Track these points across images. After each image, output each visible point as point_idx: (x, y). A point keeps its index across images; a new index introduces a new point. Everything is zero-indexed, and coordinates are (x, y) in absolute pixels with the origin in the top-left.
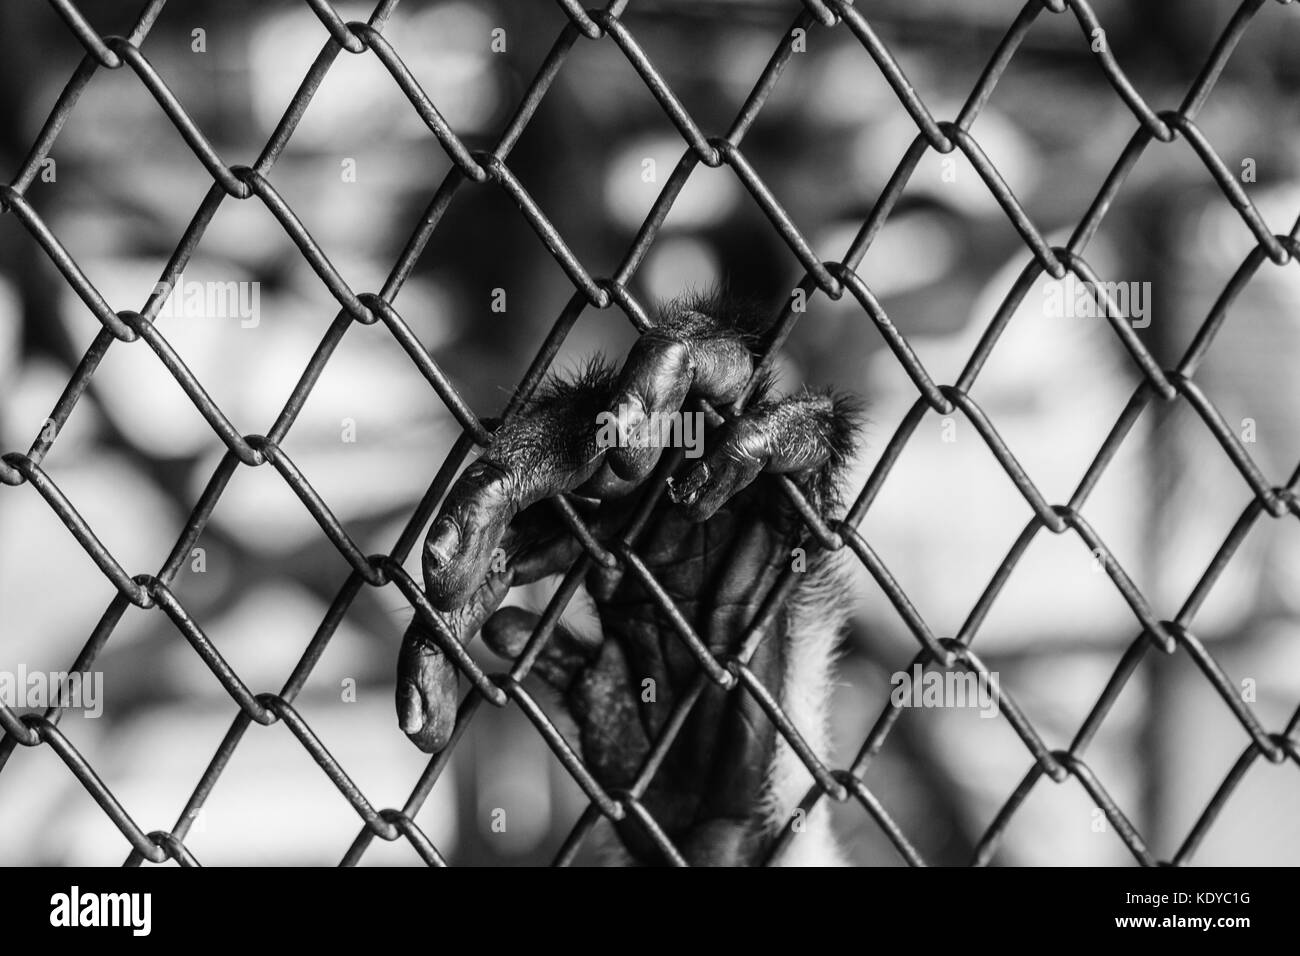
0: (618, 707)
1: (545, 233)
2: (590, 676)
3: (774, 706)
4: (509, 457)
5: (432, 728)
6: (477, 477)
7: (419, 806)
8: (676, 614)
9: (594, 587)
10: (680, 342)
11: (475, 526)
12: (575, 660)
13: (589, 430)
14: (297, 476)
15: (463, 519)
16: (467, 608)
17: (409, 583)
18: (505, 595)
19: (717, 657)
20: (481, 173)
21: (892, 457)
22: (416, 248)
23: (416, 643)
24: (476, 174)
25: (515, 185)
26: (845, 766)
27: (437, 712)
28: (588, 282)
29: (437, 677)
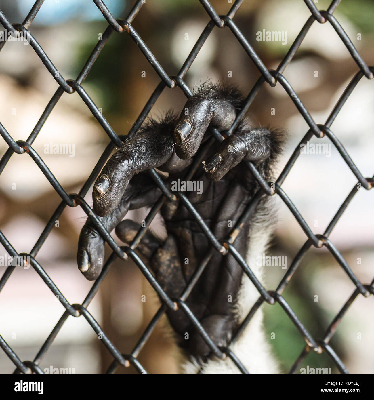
0: (172, 266)
1: (148, 55)
2: (161, 252)
3: (244, 262)
4: (132, 151)
5: (93, 270)
6: (118, 159)
7: (89, 303)
8: (202, 222)
9: (164, 212)
10: (207, 99)
11: (116, 179)
12: (155, 245)
13: (166, 142)
14: (39, 158)
15: (111, 175)
16: (110, 218)
17: (87, 206)
18: (126, 214)
19: (219, 241)
20: (121, 29)
21: (297, 156)
22: (92, 61)
23: (87, 232)
24: (118, 29)
25: (135, 34)
26: (274, 289)
27: (95, 262)
28: (166, 77)
29: (95, 248)
